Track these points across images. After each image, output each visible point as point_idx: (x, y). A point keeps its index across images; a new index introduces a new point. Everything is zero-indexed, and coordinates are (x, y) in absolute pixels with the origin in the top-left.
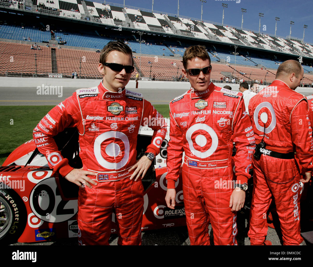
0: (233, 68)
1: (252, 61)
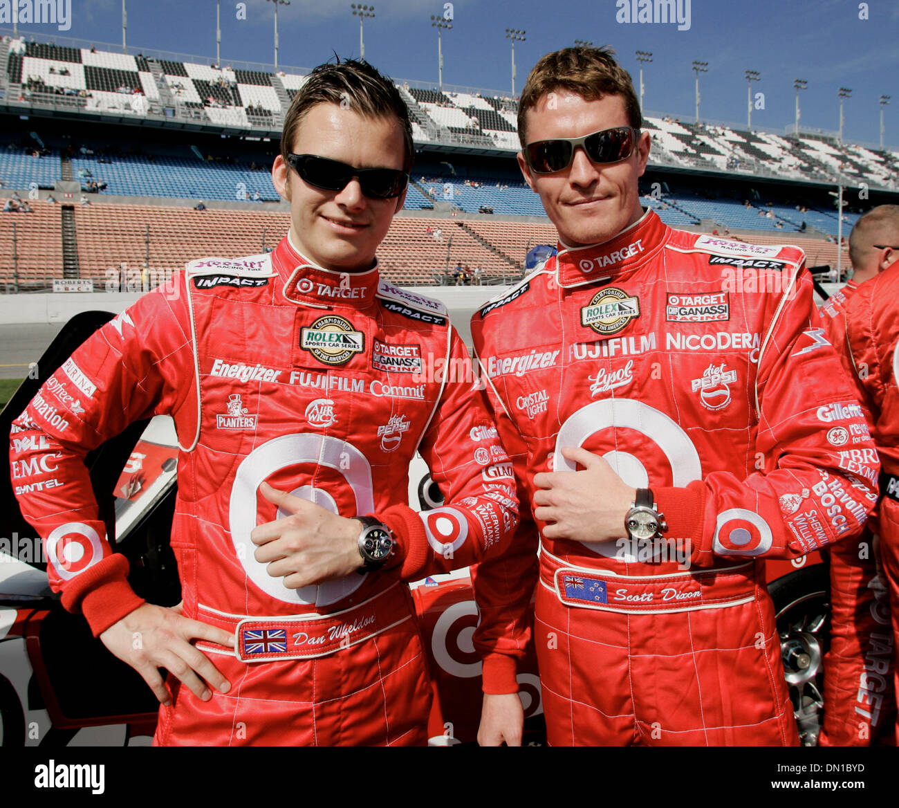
1: (682, 211)
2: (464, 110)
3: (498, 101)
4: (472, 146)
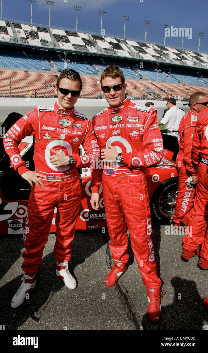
0: (155, 85)
1: (174, 78)
2: (108, 42)
3: (119, 40)
4: (110, 55)
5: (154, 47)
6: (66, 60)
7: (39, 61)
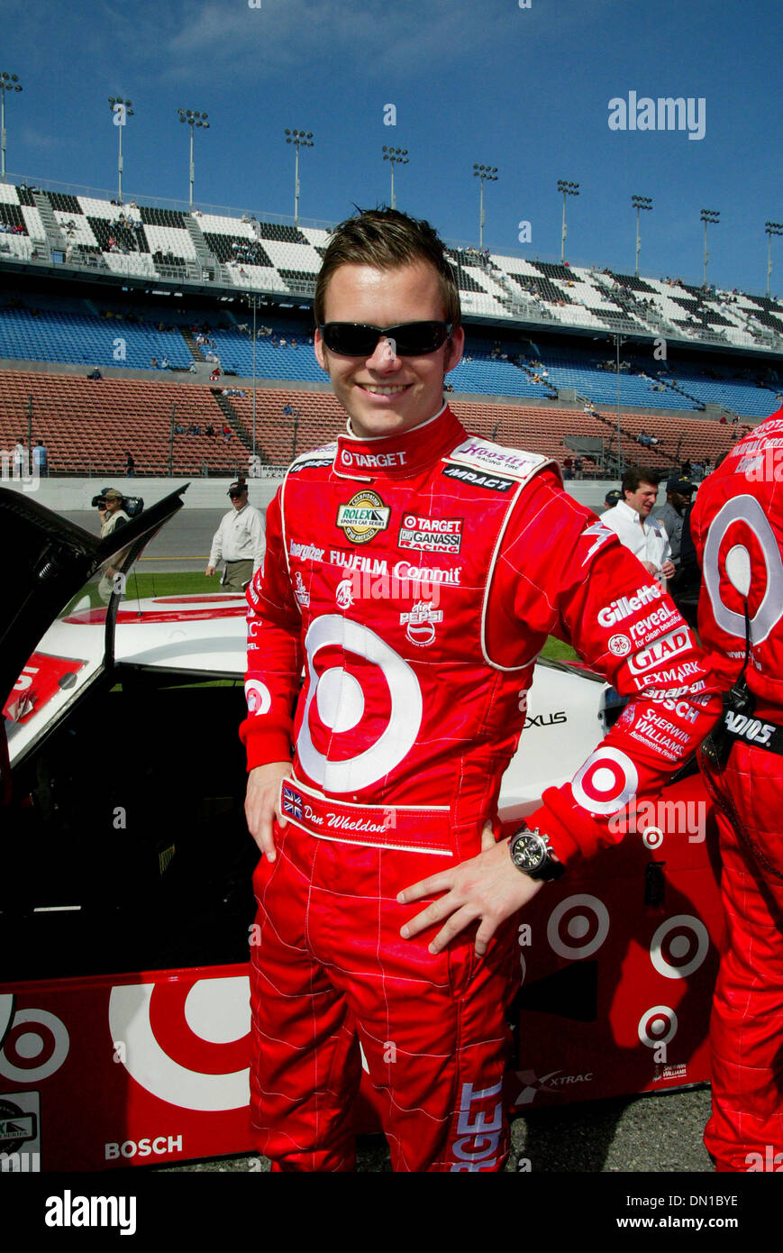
0: (609, 423)
1: (683, 394)
3: (462, 254)
5: (596, 280)
6: (257, 329)
7: (147, 336)
